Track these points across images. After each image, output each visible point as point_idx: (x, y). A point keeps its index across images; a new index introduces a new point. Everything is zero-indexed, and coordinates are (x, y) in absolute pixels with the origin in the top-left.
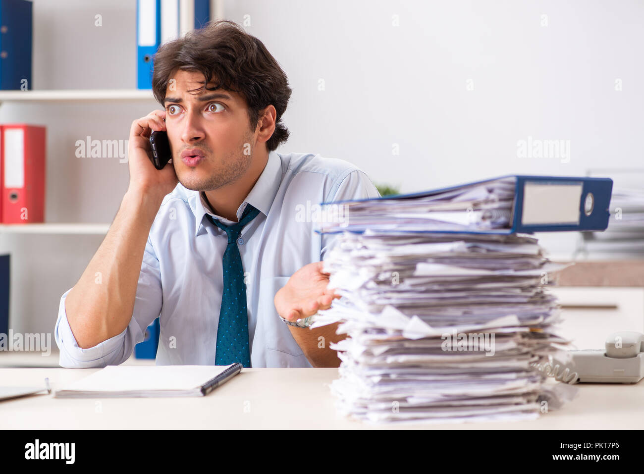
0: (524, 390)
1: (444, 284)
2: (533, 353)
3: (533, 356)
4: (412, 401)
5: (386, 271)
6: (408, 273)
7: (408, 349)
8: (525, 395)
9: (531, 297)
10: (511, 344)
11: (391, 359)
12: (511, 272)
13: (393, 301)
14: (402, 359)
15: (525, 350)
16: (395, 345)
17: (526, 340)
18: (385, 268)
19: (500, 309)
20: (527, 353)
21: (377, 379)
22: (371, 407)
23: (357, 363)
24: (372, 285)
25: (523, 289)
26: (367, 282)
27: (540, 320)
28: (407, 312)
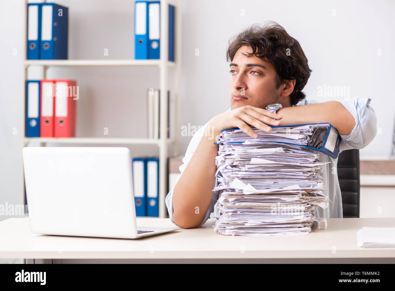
0: (302, 221)
1: (265, 168)
2: (308, 203)
3: (308, 204)
4: (247, 225)
5: (237, 161)
6: (247, 162)
7: (246, 199)
8: (303, 223)
9: (308, 177)
10: (296, 198)
11: (237, 204)
12: (298, 164)
13: (239, 176)
14: (243, 204)
15: (304, 201)
16: (239, 197)
17: (304, 197)
18: (236, 159)
19: (292, 181)
20: (305, 203)
21: (230, 214)
22: (227, 227)
23: (222, 205)
24: (229, 167)
25: (304, 172)
26: (227, 166)
27: (311, 188)
28: (245, 181)
